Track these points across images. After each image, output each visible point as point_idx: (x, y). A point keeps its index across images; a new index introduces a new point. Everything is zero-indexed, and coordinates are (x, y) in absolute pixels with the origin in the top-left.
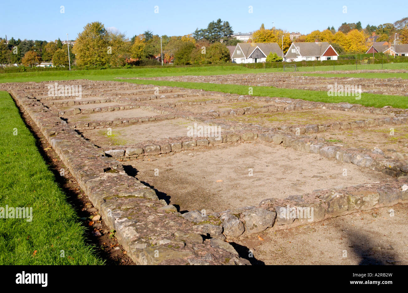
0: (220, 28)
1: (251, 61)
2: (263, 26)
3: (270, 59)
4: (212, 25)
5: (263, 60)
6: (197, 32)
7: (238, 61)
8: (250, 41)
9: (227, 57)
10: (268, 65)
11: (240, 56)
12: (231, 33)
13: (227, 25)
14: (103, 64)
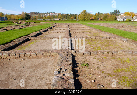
0: (117, 12)
1: (122, 20)
2: (128, 11)
3: (127, 20)
4: (115, 11)
5: (126, 20)
6: (111, 12)
7: (119, 20)
8: (123, 15)
9: (116, 19)
10: (126, 21)
11: (119, 19)
12: (120, 13)
13: (119, 11)
14: (85, 19)
